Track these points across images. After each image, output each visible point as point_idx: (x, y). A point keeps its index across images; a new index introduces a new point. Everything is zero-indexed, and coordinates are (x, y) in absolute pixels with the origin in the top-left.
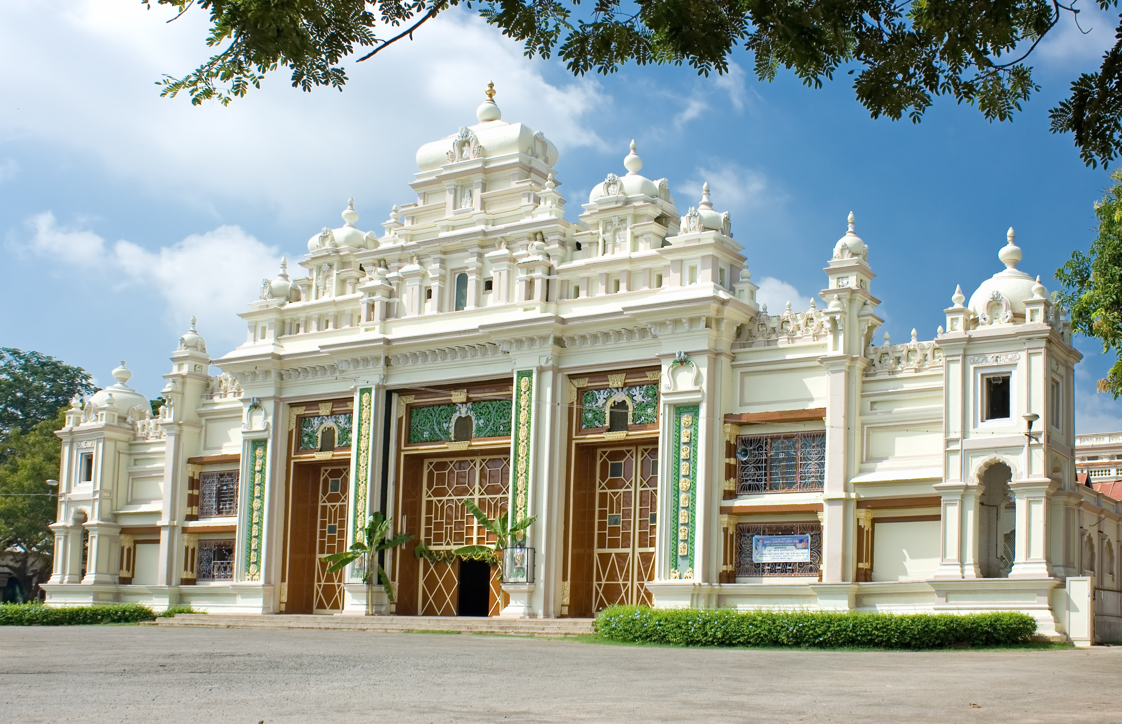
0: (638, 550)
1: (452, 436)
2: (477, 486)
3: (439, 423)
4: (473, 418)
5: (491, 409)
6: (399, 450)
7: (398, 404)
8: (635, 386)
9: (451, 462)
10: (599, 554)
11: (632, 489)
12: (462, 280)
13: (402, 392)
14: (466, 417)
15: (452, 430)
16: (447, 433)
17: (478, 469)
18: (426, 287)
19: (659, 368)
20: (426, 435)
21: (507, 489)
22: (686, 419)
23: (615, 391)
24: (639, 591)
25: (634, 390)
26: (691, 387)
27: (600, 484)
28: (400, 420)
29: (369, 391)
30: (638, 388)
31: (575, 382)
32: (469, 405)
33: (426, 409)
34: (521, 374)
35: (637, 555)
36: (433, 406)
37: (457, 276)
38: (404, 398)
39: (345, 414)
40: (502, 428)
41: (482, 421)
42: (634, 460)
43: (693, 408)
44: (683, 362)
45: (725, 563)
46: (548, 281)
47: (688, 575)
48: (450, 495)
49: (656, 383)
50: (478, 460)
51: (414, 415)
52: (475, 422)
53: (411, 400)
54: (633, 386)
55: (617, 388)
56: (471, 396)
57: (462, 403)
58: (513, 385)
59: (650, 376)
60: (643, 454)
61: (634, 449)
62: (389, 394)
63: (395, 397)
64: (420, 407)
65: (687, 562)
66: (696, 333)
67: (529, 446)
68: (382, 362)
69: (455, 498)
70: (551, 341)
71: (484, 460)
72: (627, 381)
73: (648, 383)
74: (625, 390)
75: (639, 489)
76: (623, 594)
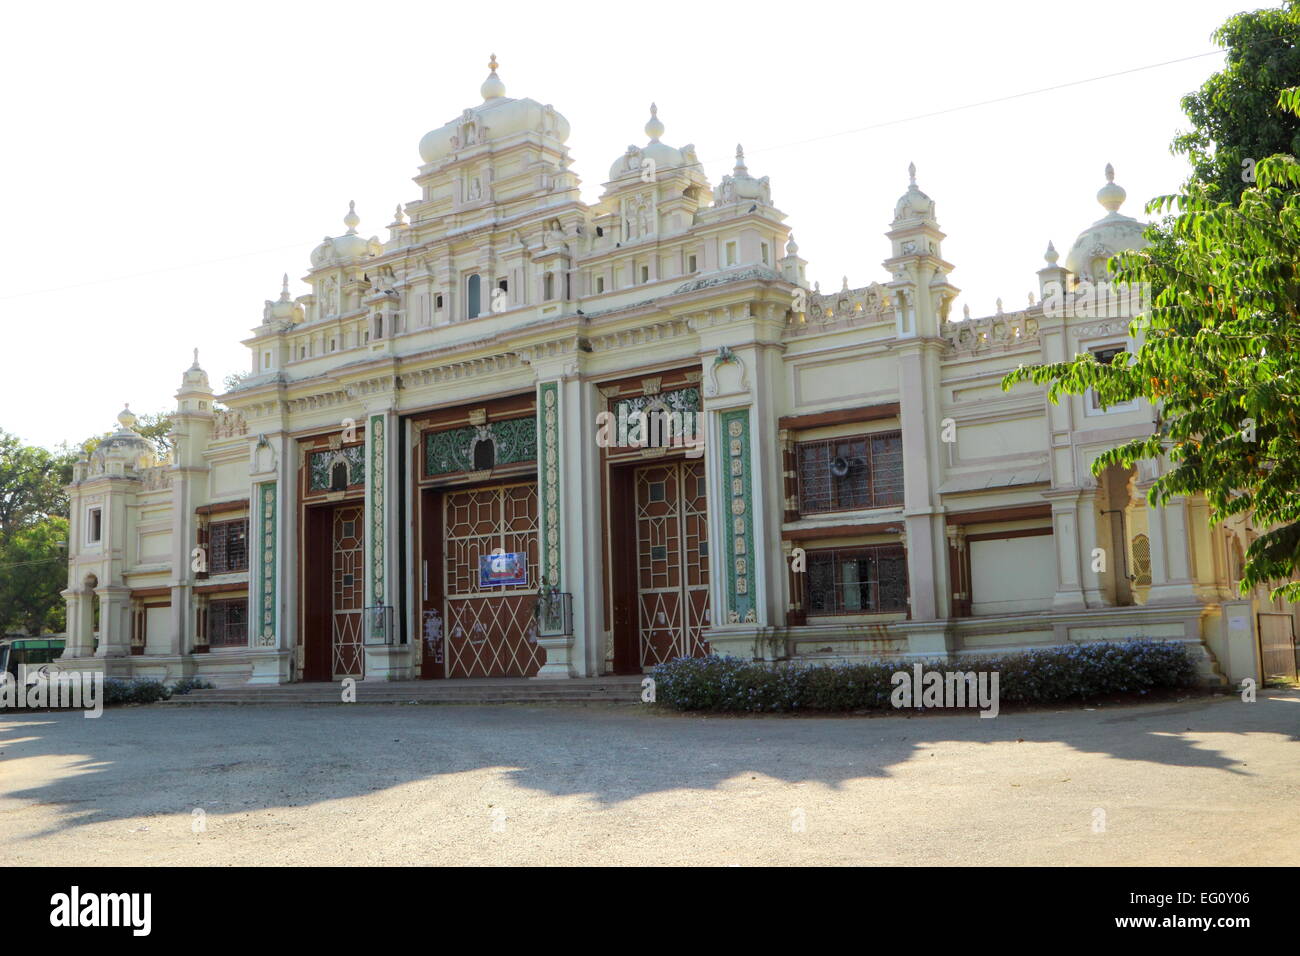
0: (689, 588)
1: (472, 464)
2: (502, 521)
3: (457, 450)
4: (494, 441)
5: (513, 430)
6: (415, 484)
7: (413, 431)
8: (673, 392)
9: (473, 494)
10: (643, 595)
11: (677, 515)
12: (474, 282)
13: (417, 416)
14: (486, 441)
15: (472, 457)
16: (466, 461)
17: (502, 501)
18: (436, 294)
19: (699, 368)
20: (444, 464)
21: (536, 523)
22: (735, 427)
23: (651, 398)
24: (692, 638)
25: (672, 396)
26: (737, 388)
27: (640, 511)
28: (415, 450)
29: (380, 418)
30: (676, 393)
31: (605, 391)
32: (489, 427)
33: (442, 435)
34: (546, 388)
35: (687, 594)
36: (451, 430)
37: (468, 277)
38: (418, 424)
39: (356, 446)
40: (526, 451)
41: (504, 445)
42: (677, 479)
43: (742, 413)
44: (726, 357)
45: (793, 601)
46: (568, 275)
47: (750, 617)
48: (473, 534)
49: (697, 386)
50: (501, 489)
51: (430, 442)
52: (496, 446)
53: (425, 425)
54: (672, 391)
55: (653, 395)
56: (490, 416)
57: (481, 425)
58: (535, 399)
59: (690, 378)
60: (686, 471)
61: (675, 466)
62: (402, 420)
63: (408, 423)
64: (436, 432)
65: (747, 600)
66: (741, 323)
67: (558, 472)
68: (393, 384)
69: (479, 536)
70: (575, 345)
71: (508, 490)
72: (663, 386)
73: (687, 386)
74: (661, 396)
75: (685, 514)
76: (674, 642)
